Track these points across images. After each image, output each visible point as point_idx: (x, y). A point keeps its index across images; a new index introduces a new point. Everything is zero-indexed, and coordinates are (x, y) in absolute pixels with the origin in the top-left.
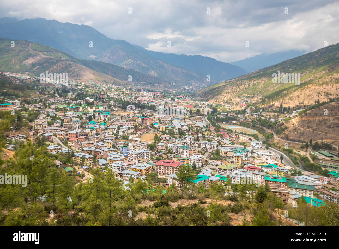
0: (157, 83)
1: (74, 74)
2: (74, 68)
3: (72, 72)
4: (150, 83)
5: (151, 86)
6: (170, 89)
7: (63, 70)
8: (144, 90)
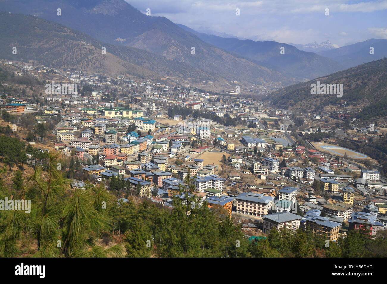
0: (211, 80)
1: (96, 64)
2: (96, 55)
3: (94, 61)
4: (201, 80)
5: (202, 84)
6: (230, 89)
7: (81, 58)
8: (195, 90)
